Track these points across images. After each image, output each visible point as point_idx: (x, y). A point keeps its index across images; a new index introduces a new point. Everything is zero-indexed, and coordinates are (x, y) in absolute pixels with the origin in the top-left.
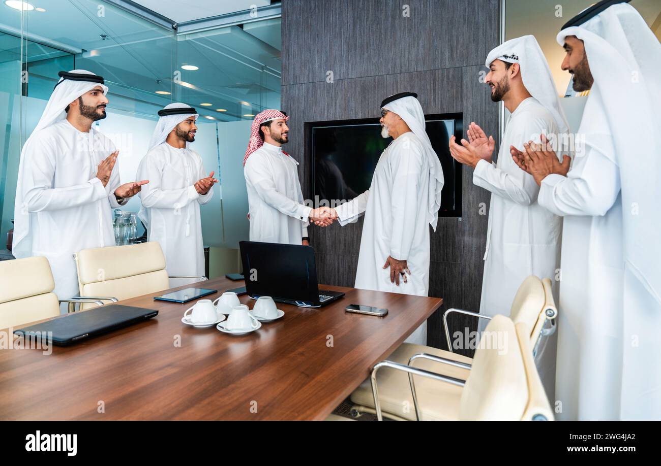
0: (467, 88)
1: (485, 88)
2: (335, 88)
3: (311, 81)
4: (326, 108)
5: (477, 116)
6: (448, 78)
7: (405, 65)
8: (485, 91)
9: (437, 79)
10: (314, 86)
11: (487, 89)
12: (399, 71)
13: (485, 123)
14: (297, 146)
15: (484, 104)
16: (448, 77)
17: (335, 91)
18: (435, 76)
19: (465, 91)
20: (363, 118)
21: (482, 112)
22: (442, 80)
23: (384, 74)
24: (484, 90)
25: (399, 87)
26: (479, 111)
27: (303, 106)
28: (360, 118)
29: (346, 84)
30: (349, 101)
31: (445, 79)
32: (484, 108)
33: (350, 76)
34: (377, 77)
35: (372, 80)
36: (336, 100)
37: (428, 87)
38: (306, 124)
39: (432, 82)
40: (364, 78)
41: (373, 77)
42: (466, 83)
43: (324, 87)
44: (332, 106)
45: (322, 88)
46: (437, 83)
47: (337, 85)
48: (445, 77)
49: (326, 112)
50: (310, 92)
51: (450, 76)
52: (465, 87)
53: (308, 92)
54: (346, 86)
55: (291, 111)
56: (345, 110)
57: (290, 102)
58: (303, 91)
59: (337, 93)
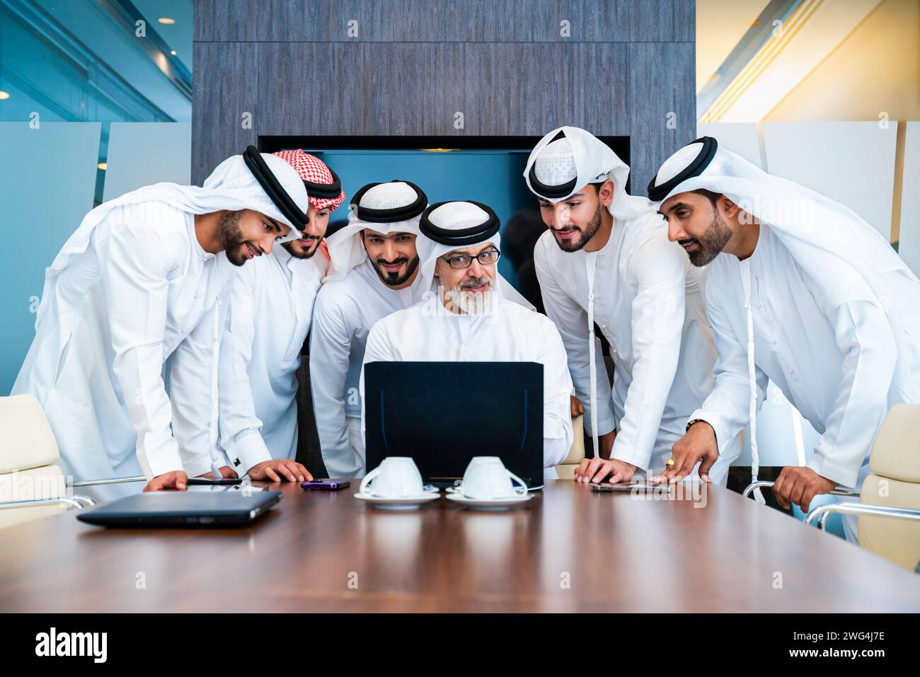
0: (637, 87)
1: (674, 90)
2: (340, 62)
3: (276, 37)
4: (316, 106)
5: (659, 146)
6: (599, 63)
7: (507, 26)
8: (674, 97)
9: (577, 63)
10: (285, 51)
11: (677, 93)
12: (492, 38)
16: (599, 59)
17: (340, 67)
19: (634, 92)
20: (410, 134)
22: (588, 66)
23: (457, 40)
24: (671, 93)
25: (493, 72)
27: (254, 97)
28: (403, 134)
29: (367, 54)
30: (374, 94)
31: (593, 66)
33: (377, 37)
34: (442, 45)
35: (429, 50)
36: (342, 89)
37: (558, 78)
39: (566, 68)
41: (434, 45)
42: (637, 76)
43: (312, 55)
44: (332, 102)
45: (306, 59)
46: (576, 71)
47: (345, 53)
48: (594, 60)
49: (316, 113)
50: (275, 66)
51: (604, 60)
52: (633, 84)
53: (267, 63)
54: (367, 59)
55: (221, 105)
56: (365, 114)
57: (218, 84)
58: (256, 59)
59: (345, 72)
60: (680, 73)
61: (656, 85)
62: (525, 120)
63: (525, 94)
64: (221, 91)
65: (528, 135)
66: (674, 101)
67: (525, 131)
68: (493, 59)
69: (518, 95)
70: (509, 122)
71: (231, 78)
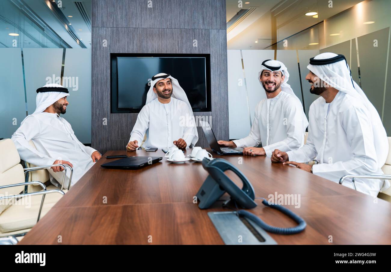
0: (212, 41)
1: (221, 42)
2: (133, 33)
3: (115, 26)
4: (126, 45)
5: (218, 56)
6: (202, 34)
7: (178, 24)
10: (117, 30)
11: (222, 43)
12: (174, 27)
13: (222, 60)
14: (105, 68)
15: (221, 50)
17: (133, 34)
18: (195, 32)
19: (211, 42)
20: (152, 53)
21: (220, 54)
22: (199, 35)
23: (164, 28)
24: (221, 43)
25: (174, 36)
26: (218, 53)
27: (109, 42)
28: (150, 53)
29: (140, 31)
30: (142, 42)
31: (200, 35)
32: (221, 52)
33: (143, 27)
34: (160, 29)
35: (157, 30)
36: (133, 40)
38: (111, 54)
39: (193, 36)
40: (152, 29)
41: (158, 29)
42: (212, 38)
43: (125, 31)
44: (131, 44)
45: (123, 32)
46: (196, 36)
47: (134, 31)
49: (126, 47)
50: (115, 34)
51: (203, 34)
52: (211, 40)
53: (113, 33)
55: (100, 45)
56: (140, 47)
57: (99, 39)
58: (109, 32)
59: (134, 36)
60: (223, 38)
61: (217, 40)
62: (183, 49)
63: (183, 42)
64: (100, 41)
65: (184, 53)
66: (221, 45)
67: (183, 52)
68: (174, 33)
69: (181, 43)
70: (179, 50)
71: (102, 37)
